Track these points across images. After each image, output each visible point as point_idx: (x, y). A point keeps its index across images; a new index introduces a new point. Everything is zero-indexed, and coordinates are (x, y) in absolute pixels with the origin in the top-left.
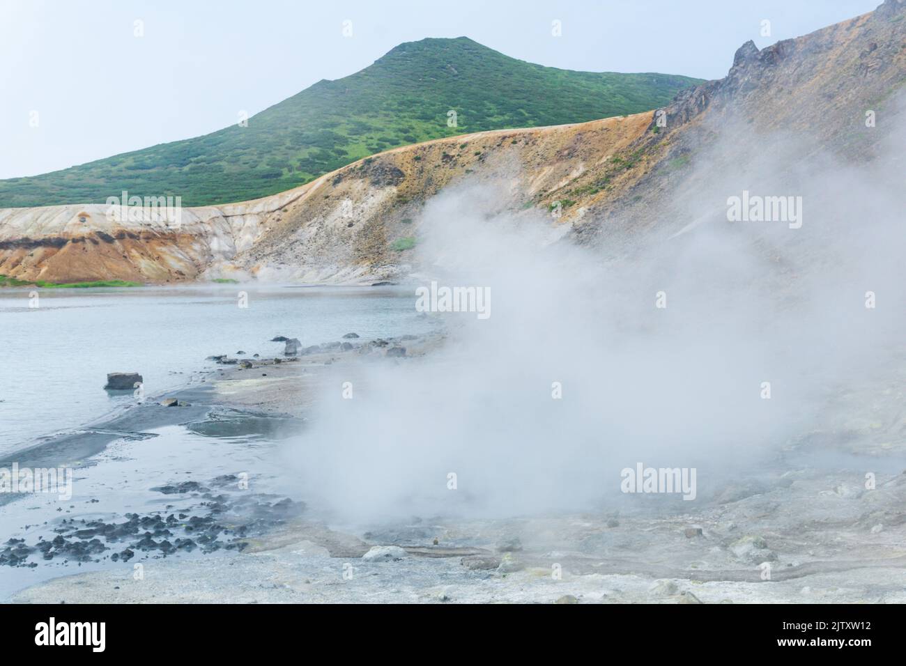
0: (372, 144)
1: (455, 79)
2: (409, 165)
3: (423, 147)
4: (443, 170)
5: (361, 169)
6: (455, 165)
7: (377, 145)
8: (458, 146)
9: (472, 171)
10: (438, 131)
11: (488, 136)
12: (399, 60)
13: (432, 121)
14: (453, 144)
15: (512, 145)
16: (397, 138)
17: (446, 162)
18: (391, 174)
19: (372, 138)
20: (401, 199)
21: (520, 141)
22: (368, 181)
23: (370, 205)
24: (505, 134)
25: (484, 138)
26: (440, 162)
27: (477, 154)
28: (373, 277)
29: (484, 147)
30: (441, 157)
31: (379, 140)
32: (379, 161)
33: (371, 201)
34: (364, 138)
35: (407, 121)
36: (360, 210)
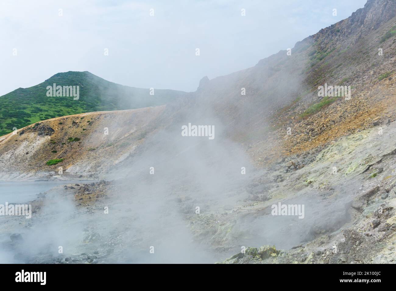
0: (42, 117)
1: (82, 89)
2: (57, 127)
3: (63, 118)
4: (72, 129)
5: (34, 128)
6: (78, 126)
7: (45, 117)
8: (80, 118)
9: (86, 129)
10: (73, 112)
11: (94, 114)
12: (56, 80)
13: (71, 108)
14: (77, 117)
15: (104, 118)
16: (54, 115)
17: (74, 125)
18: (48, 130)
19: (42, 115)
20: (52, 141)
21: (108, 116)
22: (37, 133)
23: (37, 144)
24: (101, 113)
25: (91, 115)
26: (71, 125)
27: (88, 122)
28: (36, 177)
29: (91, 119)
30: (72, 123)
31: (46, 115)
32: (42, 124)
33: (38, 142)
34: (38, 114)
35: (59, 107)
36: (32, 146)
